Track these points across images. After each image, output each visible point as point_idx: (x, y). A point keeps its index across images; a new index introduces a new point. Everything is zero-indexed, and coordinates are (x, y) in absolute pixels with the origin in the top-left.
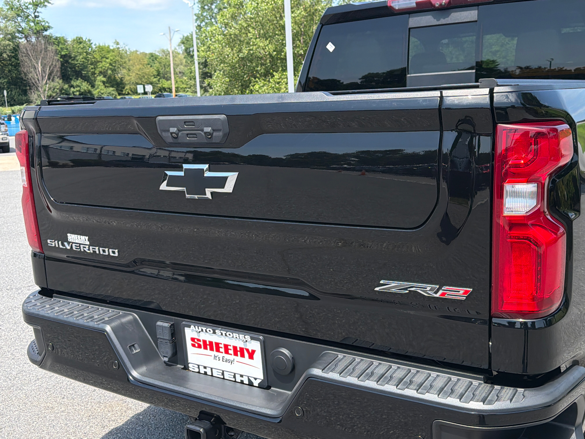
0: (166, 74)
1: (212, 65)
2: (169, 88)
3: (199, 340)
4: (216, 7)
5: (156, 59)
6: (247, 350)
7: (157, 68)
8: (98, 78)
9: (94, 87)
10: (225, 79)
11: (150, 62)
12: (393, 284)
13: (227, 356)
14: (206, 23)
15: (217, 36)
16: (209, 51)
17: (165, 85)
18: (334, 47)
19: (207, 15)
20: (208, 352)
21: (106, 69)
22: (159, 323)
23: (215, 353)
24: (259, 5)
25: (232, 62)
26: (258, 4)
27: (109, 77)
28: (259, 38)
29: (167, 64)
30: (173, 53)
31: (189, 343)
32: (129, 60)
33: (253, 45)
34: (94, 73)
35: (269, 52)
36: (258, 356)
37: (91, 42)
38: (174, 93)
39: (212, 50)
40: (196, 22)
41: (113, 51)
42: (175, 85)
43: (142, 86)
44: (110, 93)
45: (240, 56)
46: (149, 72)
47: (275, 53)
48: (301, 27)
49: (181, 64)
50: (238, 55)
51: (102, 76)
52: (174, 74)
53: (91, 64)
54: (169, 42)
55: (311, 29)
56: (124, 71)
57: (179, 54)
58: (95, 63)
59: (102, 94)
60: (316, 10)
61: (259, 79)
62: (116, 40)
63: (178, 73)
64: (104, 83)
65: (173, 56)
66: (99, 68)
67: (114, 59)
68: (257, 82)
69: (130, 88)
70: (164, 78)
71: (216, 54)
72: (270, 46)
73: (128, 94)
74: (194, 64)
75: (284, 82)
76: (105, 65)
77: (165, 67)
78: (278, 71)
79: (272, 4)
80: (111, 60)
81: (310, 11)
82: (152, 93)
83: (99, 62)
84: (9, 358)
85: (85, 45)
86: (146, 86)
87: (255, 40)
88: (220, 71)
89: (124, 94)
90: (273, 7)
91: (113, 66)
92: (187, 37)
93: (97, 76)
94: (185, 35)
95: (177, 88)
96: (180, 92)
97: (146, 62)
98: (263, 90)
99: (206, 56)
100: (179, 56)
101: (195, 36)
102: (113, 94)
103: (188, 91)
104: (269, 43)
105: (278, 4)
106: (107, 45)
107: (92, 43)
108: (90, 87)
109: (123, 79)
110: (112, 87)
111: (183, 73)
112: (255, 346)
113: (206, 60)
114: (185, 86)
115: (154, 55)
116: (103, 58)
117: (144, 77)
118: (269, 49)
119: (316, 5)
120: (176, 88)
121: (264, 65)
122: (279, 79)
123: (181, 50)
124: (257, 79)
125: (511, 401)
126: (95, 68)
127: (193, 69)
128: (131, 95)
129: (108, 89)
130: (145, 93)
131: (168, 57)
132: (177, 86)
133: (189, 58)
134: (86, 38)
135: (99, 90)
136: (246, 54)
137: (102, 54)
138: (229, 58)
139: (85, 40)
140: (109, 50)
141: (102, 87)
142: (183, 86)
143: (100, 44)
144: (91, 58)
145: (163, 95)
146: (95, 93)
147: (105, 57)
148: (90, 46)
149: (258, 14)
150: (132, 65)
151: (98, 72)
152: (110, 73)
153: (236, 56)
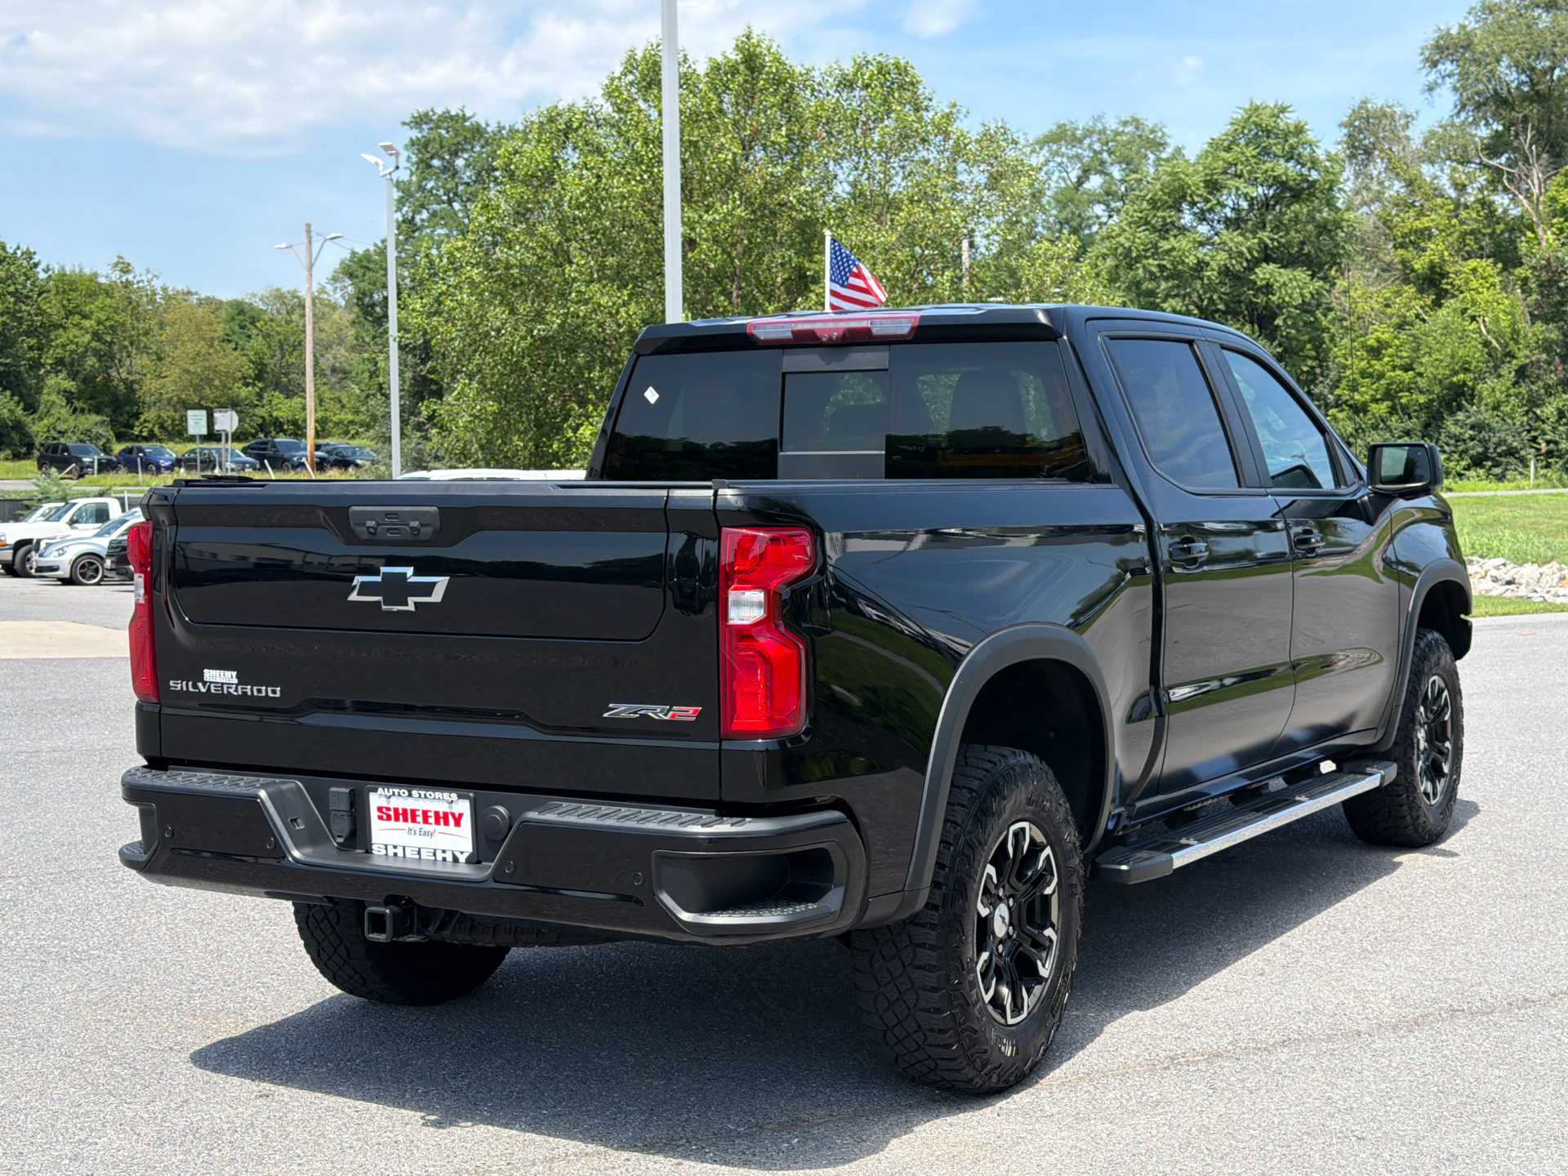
0: (286, 375)
1: (444, 357)
2: (294, 423)
3: (388, 809)
4: (467, 166)
5: (253, 323)
6: (453, 815)
7: (256, 353)
8: (51, 381)
9: (35, 412)
10: (484, 404)
11: (233, 333)
12: (623, 707)
13: (426, 827)
14: (434, 214)
15: (466, 268)
16: (437, 313)
17: (280, 409)
18: (657, 396)
19: (437, 187)
20: (401, 824)
21: (80, 350)
22: (333, 789)
23: (410, 824)
24: (604, 180)
25: (511, 349)
26: (599, 177)
27: (88, 380)
28: (599, 280)
29: (292, 339)
30: (314, 304)
31: (374, 814)
32: (162, 325)
33: (579, 302)
34: (36, 364)
35: (630, 325)
36: (467, 821)
37: (36, 259)
38: (310, 439)
39: (449, 312)
40: (399, 209)
41: (108, 292)
42: (316, 411)
43: (204, 413)
44: (89, 430)
45: (535, 332)
46: (228, 366)
48: (734, 254)
49: (341, 342)
50: (531, 331)
51: (62, 375)
52: (315, 375)
53: (28, 334)
54: (306, 273)
55: (767, 261)
56: (141, 361)
57: (334, 307)
58: (43, 331)
59: (62, 433)
60: (782, 203)
62: (120, 257)
63: (328, 372)
64: (69, 397)
65: (314, 315)
66: (57, 346)
67: (108, 319)
68: (586, 415)
69: (159, 416)
70: (277, 386)
71: (459, 323)
72: (633, 308)
73: (151, 437)
74: (386, 345)
76: (76, 337)
77: (282, 349)
79: (642, 181)
80: (99, 323)
81: (763, 206)
82: (237, 437)
83: (55, 326)
85: (12, 269)
86: (216, 415)
87: (587, 286)
88: (471, 377)
89: (136, 439)
91: (106, 343)
92: (367, 256)
93: (48, 372)
94: (360, 250)
95: (322, 422)
96: (330, 435)
97: (221, 333)
99: (428, 329)
100: (336, 316)
101: (392, 254)
102: (98, 437)
103: (357, 433)
104: (630, 299)
106: (87, 272)
107: (36, 265)
108: (19, 411)
109: (136, 386)
110: (98, 411)
111: (345, 372)
112: (463, 807)
113: (427, 343)
114: (350, 417)
115: (246, 307)
116: (71, 313)
117: (209, 381)
120: (316, 421)
123: (340, 295)
126: (40, 348)
127: (381, 364)
128: (160, 441)
129: (82, 418)
130: (212, 436)
131: (295, 317)
132: (320, 414)
133: (368, 326)
134: (18, 248)
135: (52, 420)
136: (555, 326)
137: (69, 300)
138: (503, 339)
139: (15, 253)
140: (92, 289)
141: (63, 411)
142: (342, 416)
143: (63, 269)
144: (29, 314)
145: (274, 445)
146: (38, 429)
147: (79, 314)
148: (30, 273)
149: (598, 209)
150: (171, 342)
151: (50, 361)
152: (92, 366)
153: (522, 334)
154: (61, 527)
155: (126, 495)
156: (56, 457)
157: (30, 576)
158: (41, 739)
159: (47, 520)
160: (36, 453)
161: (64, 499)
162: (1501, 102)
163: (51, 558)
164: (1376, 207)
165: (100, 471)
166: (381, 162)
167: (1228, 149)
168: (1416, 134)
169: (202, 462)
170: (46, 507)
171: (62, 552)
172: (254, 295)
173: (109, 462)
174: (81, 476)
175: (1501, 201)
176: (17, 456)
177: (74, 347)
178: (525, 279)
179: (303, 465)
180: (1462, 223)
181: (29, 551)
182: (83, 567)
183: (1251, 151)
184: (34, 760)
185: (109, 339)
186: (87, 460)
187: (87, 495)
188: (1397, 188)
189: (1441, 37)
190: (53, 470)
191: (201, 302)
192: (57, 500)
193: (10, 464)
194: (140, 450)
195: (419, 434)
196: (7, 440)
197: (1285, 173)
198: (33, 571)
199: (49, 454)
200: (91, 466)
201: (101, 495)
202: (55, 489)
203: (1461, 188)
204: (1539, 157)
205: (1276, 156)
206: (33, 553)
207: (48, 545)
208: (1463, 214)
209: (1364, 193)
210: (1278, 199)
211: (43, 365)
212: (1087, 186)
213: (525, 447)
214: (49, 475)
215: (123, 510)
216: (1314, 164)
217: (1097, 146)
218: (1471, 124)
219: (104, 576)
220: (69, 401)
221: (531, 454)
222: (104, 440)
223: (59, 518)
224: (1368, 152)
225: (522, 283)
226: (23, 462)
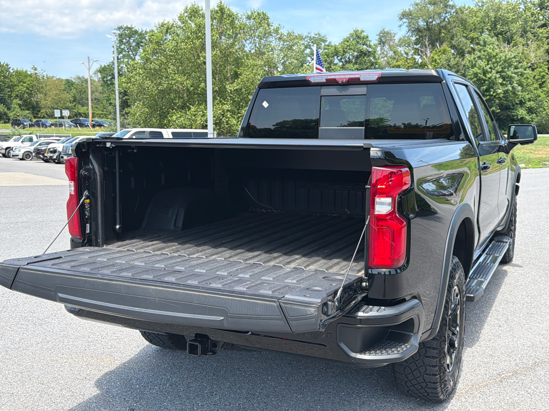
0: (82, 100)
1: (132, 95)
2: (85, 114)
4: (134, 41)
5: (72, 85)
7: (73, 94)
8: (14, 101)
9: (10, 110)
10: (144, 109)
11: (67, 88)
14: (124, 55)
15: (138, 69)
16: (130, 82)
17: (80, 110)
18: (268, 105)
19: (124, 47)
21: (23, 92)
24: (179, 44)
25: (152, 93)
26: (177, 43)
27: (25, 101)
28: (178, 73)
29: (83, 90)
30: (90, 81)
32: (46, 86)
33: (172, 80)
34: (10, 96)
35: (187, 87)
37: (9, 66)
38: (90, 118)
39: (133, 82)
40: (114, 54)
41: (31, 76)
43: (59, 111)
44: (26, 115)
45: (159, 88)
46: (65, 98)
47: (192, 88)
48: (217, 66)
49: (97, 91)
50: (158, 88)
51: (18, 99)
52: (91, 100)
53: (8, 87)
54: (88, 71)
55: (226, 69)
56: (40, 96)
57: (95, 81)
58: (12, 87)
59: (18, 116)
60: (230, 52)
61: (176, 110)
62: (34, 66)
63: (95, 100)
64: (20, 105)
65: (91, 84)
66: (16, 91)
67: (31, 84)
68: (174, 113)
69: (46, 111)
70: (79, 103)
71: (136, 85)
72: (188, 81)
73: (44, 117)
75: (200, 114)
76: (21, 88)
77: (80, 93)
78: (195, 104)
80: (28, 84)
81: (225, 53)
82: (69, 117)
83: (16, 85)
84: (9, 331)
85: (3, 69)
86: (63, 111)
87: (174, 75)
88: (140, 101)
89: (39, 118)
90: (191, 47)
91: (30, 90)
93: (14, 99)
94: (103, 65)
95: (93, 114)
96: (96, 117)
97: (63, 88)
98: (180, 121)
99: (127, 87)
102: (29, 117)
103: (103, 117)
104: (187, 79)
105: (197, 45)
106: (24, 70)
107: (10, 68)
108: (6, 109)
109: (39, 103)
110: (28, 110)
111: (99, 100)
113: (126, 91)
114: (101, 112)
115: (70, 81)
116: (20, 82)
117: (60, 101)
118: (187, 84)
119: (231, 48)
121: (181, 98)
122: (195, 112)
123: (97, 78)
124: (174, 111)
125: (377, 311)
126: (11, 92)
128: (46, 118)
129: (24, 112)
130: (62, 117)
131: (84, 84)
132: (93, 112)
133: (106, 87)
135: (15, 112)
136: (165, 87)
137: (19, 78)
138: (149, 91)
139: (3, 64)
140: (26, 75)
141: (18, 110)
142: (99, 112)
143: (17, 69)
144: (8, 82)
145: (80, 120)
146: (11, 115)
147: (23, 82)
148: (8, 70)
149: (177, 52)
150: (49, 90)
151: (14, 95)
152: (26, 97)
153: (156, 89)
154: (19, 144)
155: (38, 134)
156: (16, 123)
157: (10, 157)
158: (18, 218)
159: (15, 141)
160: (11, 122)
161: (19, 135)
162: (418, 30)
163: (16, 152)
164: (386, 58)
165: (30, 127)
166: (112, 37)
167: (348, 42)
168: (397, 38)
169: (59, 124)
170: (14, 137)
171: (19, 151)
172: (72, 77)
173: (32, 124)
174: (24, 128)
175: (417, 57)
176: (5, 123)
177: (21, 91)
178: (155, 73)
179: (88, 126)
180: (408, 63)
181: (10, 150)
182: (26, 155)
183: (354, 42)
184: (16, 226)
185: (31, 89)
186: (25, 124)
187: (26, 134)
188: (391, 53)
189: (404, 12)
190: (16, 127)
191: (57, 79)
192: (17, 135)
193: (3, 125)
194: (41, 121)
195: (123, 117)
196: (2, 118)
197: (363, 49)
198: (11, 156)
199: (15, 122)
200: (27, 125)
201: (30, 134)
202: (17, 132)
203: (407, 54)
204: (429, 45)
205: (360, 44)
206: (11, 151)
207: (16, 149)
208: (409, 61)
209: (383, 55)
210: (361, 55)
211: (12, 97)
212: (306, 52)
213: (157, 122)
214: (15, 128)
215: (37, 139)
216: (370, 46)
217: (309, 41)
218: (411, 36)
219: (32, 158)
220: (20, 107)
221: (158, 124)
222: (30, 118)
223: (18, 141)
224: (384, 43)
225: (155, 74)
226: (7, 124)
